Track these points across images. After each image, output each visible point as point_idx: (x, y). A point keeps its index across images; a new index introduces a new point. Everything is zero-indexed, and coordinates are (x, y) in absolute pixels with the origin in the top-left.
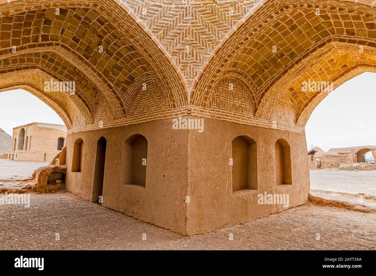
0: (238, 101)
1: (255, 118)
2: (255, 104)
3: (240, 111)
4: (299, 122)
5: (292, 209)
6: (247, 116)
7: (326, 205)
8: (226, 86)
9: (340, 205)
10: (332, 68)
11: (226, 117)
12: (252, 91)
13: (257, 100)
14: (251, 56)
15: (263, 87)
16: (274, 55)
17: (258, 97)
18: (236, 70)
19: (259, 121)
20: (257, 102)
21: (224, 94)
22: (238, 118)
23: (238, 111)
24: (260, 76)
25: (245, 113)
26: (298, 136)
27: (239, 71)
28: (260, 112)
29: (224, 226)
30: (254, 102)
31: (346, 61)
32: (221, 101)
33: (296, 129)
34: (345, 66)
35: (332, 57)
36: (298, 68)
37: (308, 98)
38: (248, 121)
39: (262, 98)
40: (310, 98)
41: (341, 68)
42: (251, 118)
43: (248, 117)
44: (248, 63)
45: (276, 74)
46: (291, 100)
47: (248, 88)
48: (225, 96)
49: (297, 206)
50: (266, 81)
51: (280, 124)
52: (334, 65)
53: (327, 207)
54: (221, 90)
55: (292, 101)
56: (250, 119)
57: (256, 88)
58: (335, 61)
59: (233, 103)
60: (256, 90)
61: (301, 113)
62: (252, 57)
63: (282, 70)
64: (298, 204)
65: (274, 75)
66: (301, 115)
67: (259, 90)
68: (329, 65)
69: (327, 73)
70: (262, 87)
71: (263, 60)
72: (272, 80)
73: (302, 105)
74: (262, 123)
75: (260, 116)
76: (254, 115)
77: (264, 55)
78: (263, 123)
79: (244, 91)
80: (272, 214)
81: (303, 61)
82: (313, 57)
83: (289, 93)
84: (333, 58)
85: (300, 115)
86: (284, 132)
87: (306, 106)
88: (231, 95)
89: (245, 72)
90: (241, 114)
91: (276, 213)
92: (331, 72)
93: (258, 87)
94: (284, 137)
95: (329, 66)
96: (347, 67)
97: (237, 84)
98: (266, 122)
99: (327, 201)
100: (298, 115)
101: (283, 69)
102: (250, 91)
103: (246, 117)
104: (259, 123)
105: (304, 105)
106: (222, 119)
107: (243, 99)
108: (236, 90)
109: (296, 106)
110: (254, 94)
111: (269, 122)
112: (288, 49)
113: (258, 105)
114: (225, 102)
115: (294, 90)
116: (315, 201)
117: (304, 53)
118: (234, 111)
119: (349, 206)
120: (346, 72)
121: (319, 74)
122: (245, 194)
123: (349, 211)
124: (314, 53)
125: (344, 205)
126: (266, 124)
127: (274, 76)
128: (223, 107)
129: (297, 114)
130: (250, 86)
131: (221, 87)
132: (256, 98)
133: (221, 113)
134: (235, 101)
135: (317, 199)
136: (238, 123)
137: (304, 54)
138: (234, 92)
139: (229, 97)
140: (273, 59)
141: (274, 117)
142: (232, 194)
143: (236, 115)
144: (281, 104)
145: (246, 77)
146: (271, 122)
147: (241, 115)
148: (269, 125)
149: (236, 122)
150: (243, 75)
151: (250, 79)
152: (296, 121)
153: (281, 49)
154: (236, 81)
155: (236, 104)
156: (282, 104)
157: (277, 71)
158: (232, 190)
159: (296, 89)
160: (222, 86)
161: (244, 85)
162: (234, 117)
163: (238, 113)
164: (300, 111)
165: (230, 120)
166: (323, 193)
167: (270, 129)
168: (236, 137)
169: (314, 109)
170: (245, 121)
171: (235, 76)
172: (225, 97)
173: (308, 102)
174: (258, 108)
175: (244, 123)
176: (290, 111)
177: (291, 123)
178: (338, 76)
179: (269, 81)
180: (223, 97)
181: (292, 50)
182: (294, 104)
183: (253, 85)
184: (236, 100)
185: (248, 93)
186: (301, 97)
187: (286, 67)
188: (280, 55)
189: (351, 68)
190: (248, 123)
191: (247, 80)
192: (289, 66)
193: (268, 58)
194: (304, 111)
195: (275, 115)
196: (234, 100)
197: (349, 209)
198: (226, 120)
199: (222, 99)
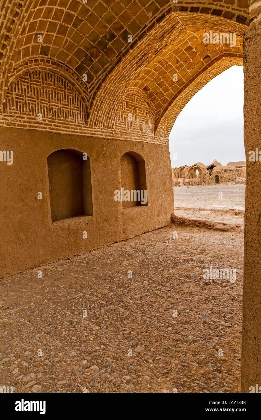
0: (58, 103)
1: (88, 126)
2: (87, 107)
3: (61, 117)
4: (160, 131)
5: (148, 234)
6: (73, 124)
7: (188, 226)
8: (34, 83)
9: (202, 224)
10: (191, 59)
11: (36, 125)
12: (80, 89)
13: (88, 101)
14: (66, 37)
15: (95, 84)
16: (101, 36)
17: (90, 97)
18: (50, 58)
19: (95, 130)
20: (88, 104)
21: (30, 93)
22: (57, 126)
23: (58, 117)
24: (89, 68)
25: (69, 120)
26: (158, 147)
27: (55, 61)
28: (94, 117)
29: (40, 264)
30: (84, 104)
31: (207, 50)
32: (26, 103)
33: (155, 140)
34: (208, 56)
35: (190, 43)
36: (135, 55)
37: (168, 100)
38: (75, 130)
39: (93, 99)
40: (169, 100)
41: (203, 59)
42: (80, 126)
43: (75, 125)
44: (66, 49)
45: (108, 64)
46: (147, 103)
47: (74, 85)
48: (33, 96)
49: (155, 230)
50: (97, 76)
51: (130, 133)
52: (194, 55)
53: (189, 228)
54: (26, 87)
55: (149, 105)
56: (78, 128)
57: (85, 86)
58: (194, 50)
59: (48, 106)
60: (85, 88)
61: (160, 120)
62: (69, 39)
63: (115, 59)
64: (157, 227)
65: (106, 66)
66: (161, 123)
67: (90, 88)
68: (188, 55)
69: (186, 66)
70: (93, 84)
71: (88, 44)
72: (105, 74)
73: (161, 109)
74: (100, 131)
75: (95, 123)
76: (86, 123)
77: (87, 35)
78: (102, 132)
79: (68, 89)
80: (117, 242)
81: (140, 43)
82: (152, 38)
83: (144, 95)
84: (191, 45)
85: (159, 122)
86: (135, 144)
87: (165, 111)
88: (43, 95)
89: (65, 63)
90: (63, 120)
91: (124, 240)
92: (192, 65)
93: (87, 84)
94: (135, 150)
95: (188, 57)
96: (210, 58)
97: (56, 79)
98: (107, 131)
99: (190, 221)
100: (156, 123)
101: (117, 57)
102: (77, 89)
103: (71, 125)
104: (95, 133)
105: (164, 109)
106: (28, 128)
107: (66, 100)
108: (53, 88)
109: (154, 111)
110: (83, 94)
111: (111, 131)
112: (118, 26)
113: (90, 109)
114: (32, 104)
115: (149, 90)
116: (178, 222)
117: (140, 32)
118: (51, 117)
119: (210, 226)
120: (209, 65)
121: (176, 67)
122: (73, 222)
123: (209, 231)
124: (153, 31)
125: (205, 225)
126: (107, 134)
127: (107, 68)
128: (30, 111)
129: (156, 121)
130: (76, 82)
131: (25, 84)
132: (86, 100)
133: (26, 119)
134: (51, 103)
135: (180, 219)
136: (59, 133)
137: (140, 34)
138: (49, 91)
139: (40, 98)
140: (100, 43)
141: (120, 124)
142: (50, 224)
143: (53, 122)
144: (131, 108)
145: (67, 70)
146: (114, 131)
147: (63, 122)
148: (111, 135)
149: (54, 131)
150: (62, 66)
151: (75, 72)
152: (155, 129)
153: (108, 26)
154: (53, 76)
155: (54, 107)
156: (133, 108)
157: (109, 60)
158: (51, 220)
159: (152, 89)
160: (27, 83)
161: (67, 81)
162: (51, 125)
163: (58, 119)
164: (159, 117)
165: (42, 129)
166: (195, 212)
167: (113, 139)
168: (54, 151)
169: (177, 114)
170: (70, 130)
171: (50, 68)
172: (31, 98)
173: (168, 105)
174: (90, 113)
175: (69, 133)
176: (146, 117)
177: (146, 132)
178: (200, 70)
179: (100, 75)
180: (29, 97)
181: (124, 28)
182: (152, 108)
183: (81, 82)
184: (53, 102)
185: (75, 93)
186: (159, 100)
187: (120, 54)
188: (110, 36)
189: (215, 59)
190: (75, 132)
191: (71, 74)
192: (124, 51)
193: (94, 41)
194: (164, 117)
195: (121, 122)
196: (49, 102)
197: (210, 229)
198: (36, 129)
199: (28, 100)
